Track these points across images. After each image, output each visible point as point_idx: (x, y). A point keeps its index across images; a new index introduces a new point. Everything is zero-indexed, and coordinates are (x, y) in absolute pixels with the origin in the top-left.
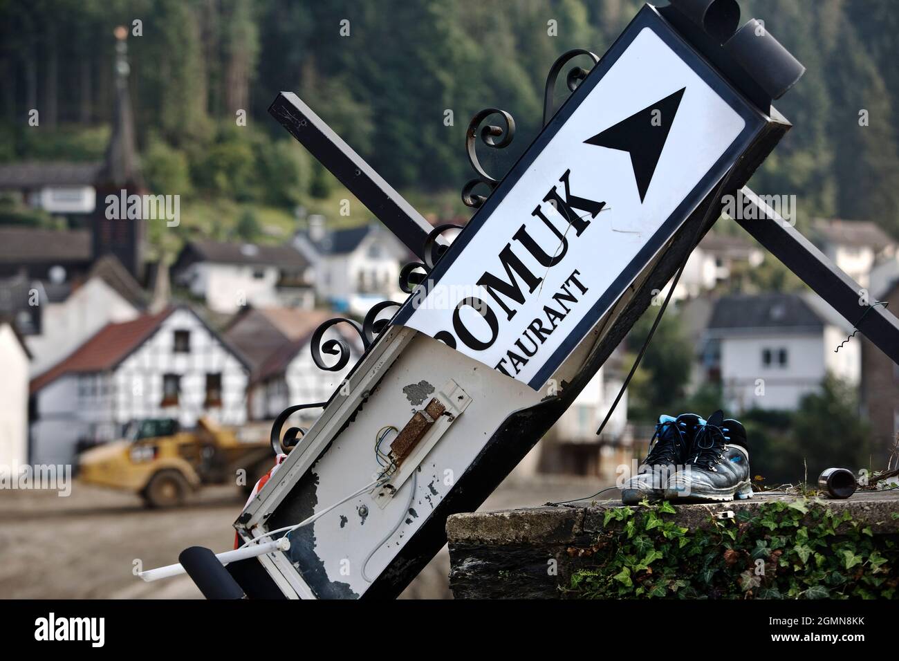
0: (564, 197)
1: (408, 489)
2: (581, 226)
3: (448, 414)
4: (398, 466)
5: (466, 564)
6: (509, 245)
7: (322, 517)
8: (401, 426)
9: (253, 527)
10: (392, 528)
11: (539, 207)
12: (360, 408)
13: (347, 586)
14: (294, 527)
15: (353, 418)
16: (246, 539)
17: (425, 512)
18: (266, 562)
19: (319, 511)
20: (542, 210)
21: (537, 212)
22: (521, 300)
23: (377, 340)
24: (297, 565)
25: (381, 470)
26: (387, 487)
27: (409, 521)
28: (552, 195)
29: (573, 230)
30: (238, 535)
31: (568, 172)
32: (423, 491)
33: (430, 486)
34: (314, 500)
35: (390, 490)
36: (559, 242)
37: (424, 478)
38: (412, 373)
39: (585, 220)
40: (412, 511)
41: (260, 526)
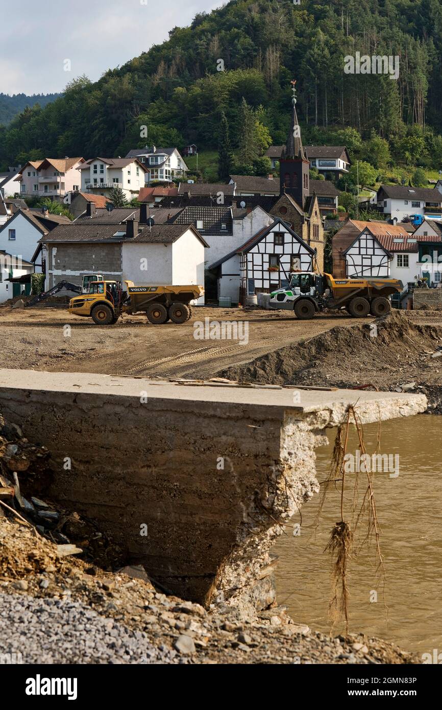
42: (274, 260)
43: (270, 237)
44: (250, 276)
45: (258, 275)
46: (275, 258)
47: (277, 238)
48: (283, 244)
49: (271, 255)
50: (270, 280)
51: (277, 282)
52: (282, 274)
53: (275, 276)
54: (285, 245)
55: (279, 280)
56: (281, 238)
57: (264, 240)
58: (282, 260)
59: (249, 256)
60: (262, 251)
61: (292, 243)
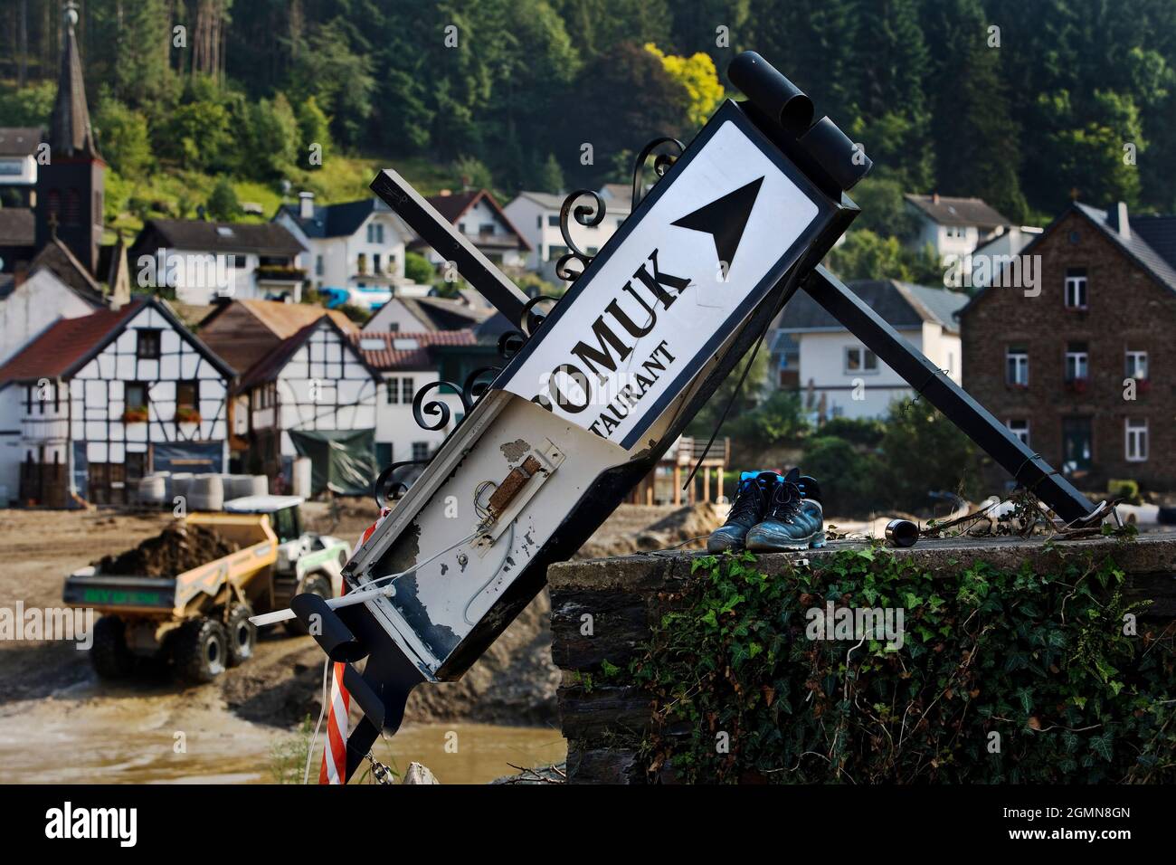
0: (652, 273)
1: (507, 537)
2: (668, 301)
3: (543, 470)
4: (496, 518)
5: (566, 608)
6: (601, 317)
7: (425, 565)
8: (500, 480)
9: (359, 575)
10: (491, 575)
11: (629, 283)
12: (460, 465)
13: (449, 628)
14: (399, 575)
15: (453, 474)
16: (353, 586)
17: (522, 561)
18: (372, 608)
19: (421, 559)
20: (632, 286)
21: (628, 287)
22: (613, 367)
23: (477, 403)
24: (400, 609)
25: (479, 521)
26: (486, 534)
27: (506, 569)
28: (641, 274)
29: (662, 305)
30: (345, 582)
31: (656, 251)
32: (520, 541)
33: (527, 536)
34: (416, 549)
35: (488, 541)
36: (647, 315)
37: (521, 530)
38: (510, 434)
39: (672, 295)
40: (509, 560)
41: (365, 574)
42: (136, 395)
43: (128, 341)
44: (77, 435)
45: (96, 431)
46: (138, 391)
47: (143, 343)
48: (157, 355)
49: (129, 385)
50: (125, 442)
51: (142, 448)
52: (155, 428)
53: (137, 431)
54: (163, 359)
55: (148, 442)
56: (152, 343)
57: (111, 348)
58: (154, 393)
59: (76, 385)
60: (107, 374)
61: (181, 353)
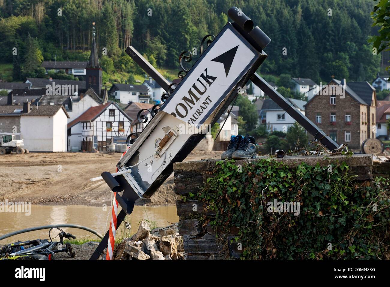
0: (205, 75)
1: (164, 155)
2: (210, 84)
3: (175, 135)
4: (161, 149)
5: (179, 176)
6: (191, 89)
7: (141, 163)
8: (162, 138)
9: (122, 166)
10: (160, 166)
11: (199, 78)
12: (151, 133)
13: (147, 182)
14: (132, 166)
15: (149, 136)
16: (120, 169)
17: (168, 162)
18: (125, 176)
19: (140, 161)
20: (200, 79)
21: (198, 80)
22: (194, 104)
23: (155, 115)
24: (134, 177)
25: (156, 150)
26: (158, 154)
27: (164, 164)
28: (202, 76)
29: (208, 85)
30: (117, 168)
31: (207, 69)
32: (168, 156)
33: (170, 155)
34: (138, 159)
35: (159, 156)
36: (204, 88)
37: (168, 153)
38: (165, 124)
39: (211, 82)
40: (165, 162)
41: (123, 166)
42: (109, 124)
43: (107, 112)
44: (95, 134)
45: (99, 134)
46: (109, 123)
47: (111, 112)
48: (114, 116)
49: (107, 122)
50: (106, 136)
51: (110, 138)
52: (114, 133)
53: (109, 134)
54: (115, 116)
55: (112, 136)
56: (113, 113)
57: (103, 114)
58: (113, 125)
59: (95, 122)
60: (102, 120)
61: (120, 115)
